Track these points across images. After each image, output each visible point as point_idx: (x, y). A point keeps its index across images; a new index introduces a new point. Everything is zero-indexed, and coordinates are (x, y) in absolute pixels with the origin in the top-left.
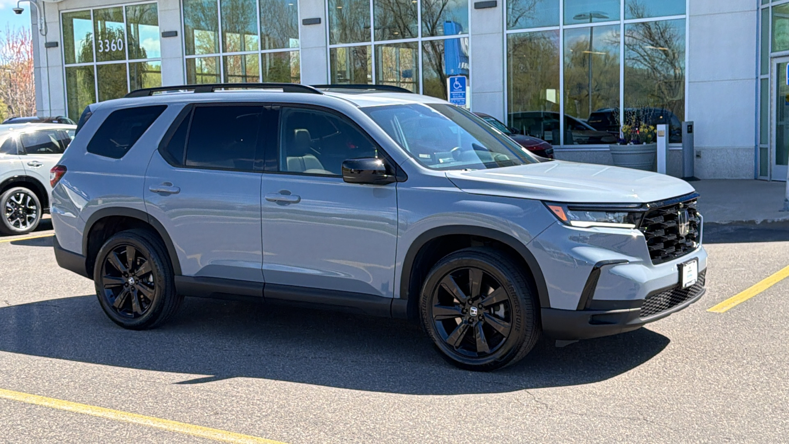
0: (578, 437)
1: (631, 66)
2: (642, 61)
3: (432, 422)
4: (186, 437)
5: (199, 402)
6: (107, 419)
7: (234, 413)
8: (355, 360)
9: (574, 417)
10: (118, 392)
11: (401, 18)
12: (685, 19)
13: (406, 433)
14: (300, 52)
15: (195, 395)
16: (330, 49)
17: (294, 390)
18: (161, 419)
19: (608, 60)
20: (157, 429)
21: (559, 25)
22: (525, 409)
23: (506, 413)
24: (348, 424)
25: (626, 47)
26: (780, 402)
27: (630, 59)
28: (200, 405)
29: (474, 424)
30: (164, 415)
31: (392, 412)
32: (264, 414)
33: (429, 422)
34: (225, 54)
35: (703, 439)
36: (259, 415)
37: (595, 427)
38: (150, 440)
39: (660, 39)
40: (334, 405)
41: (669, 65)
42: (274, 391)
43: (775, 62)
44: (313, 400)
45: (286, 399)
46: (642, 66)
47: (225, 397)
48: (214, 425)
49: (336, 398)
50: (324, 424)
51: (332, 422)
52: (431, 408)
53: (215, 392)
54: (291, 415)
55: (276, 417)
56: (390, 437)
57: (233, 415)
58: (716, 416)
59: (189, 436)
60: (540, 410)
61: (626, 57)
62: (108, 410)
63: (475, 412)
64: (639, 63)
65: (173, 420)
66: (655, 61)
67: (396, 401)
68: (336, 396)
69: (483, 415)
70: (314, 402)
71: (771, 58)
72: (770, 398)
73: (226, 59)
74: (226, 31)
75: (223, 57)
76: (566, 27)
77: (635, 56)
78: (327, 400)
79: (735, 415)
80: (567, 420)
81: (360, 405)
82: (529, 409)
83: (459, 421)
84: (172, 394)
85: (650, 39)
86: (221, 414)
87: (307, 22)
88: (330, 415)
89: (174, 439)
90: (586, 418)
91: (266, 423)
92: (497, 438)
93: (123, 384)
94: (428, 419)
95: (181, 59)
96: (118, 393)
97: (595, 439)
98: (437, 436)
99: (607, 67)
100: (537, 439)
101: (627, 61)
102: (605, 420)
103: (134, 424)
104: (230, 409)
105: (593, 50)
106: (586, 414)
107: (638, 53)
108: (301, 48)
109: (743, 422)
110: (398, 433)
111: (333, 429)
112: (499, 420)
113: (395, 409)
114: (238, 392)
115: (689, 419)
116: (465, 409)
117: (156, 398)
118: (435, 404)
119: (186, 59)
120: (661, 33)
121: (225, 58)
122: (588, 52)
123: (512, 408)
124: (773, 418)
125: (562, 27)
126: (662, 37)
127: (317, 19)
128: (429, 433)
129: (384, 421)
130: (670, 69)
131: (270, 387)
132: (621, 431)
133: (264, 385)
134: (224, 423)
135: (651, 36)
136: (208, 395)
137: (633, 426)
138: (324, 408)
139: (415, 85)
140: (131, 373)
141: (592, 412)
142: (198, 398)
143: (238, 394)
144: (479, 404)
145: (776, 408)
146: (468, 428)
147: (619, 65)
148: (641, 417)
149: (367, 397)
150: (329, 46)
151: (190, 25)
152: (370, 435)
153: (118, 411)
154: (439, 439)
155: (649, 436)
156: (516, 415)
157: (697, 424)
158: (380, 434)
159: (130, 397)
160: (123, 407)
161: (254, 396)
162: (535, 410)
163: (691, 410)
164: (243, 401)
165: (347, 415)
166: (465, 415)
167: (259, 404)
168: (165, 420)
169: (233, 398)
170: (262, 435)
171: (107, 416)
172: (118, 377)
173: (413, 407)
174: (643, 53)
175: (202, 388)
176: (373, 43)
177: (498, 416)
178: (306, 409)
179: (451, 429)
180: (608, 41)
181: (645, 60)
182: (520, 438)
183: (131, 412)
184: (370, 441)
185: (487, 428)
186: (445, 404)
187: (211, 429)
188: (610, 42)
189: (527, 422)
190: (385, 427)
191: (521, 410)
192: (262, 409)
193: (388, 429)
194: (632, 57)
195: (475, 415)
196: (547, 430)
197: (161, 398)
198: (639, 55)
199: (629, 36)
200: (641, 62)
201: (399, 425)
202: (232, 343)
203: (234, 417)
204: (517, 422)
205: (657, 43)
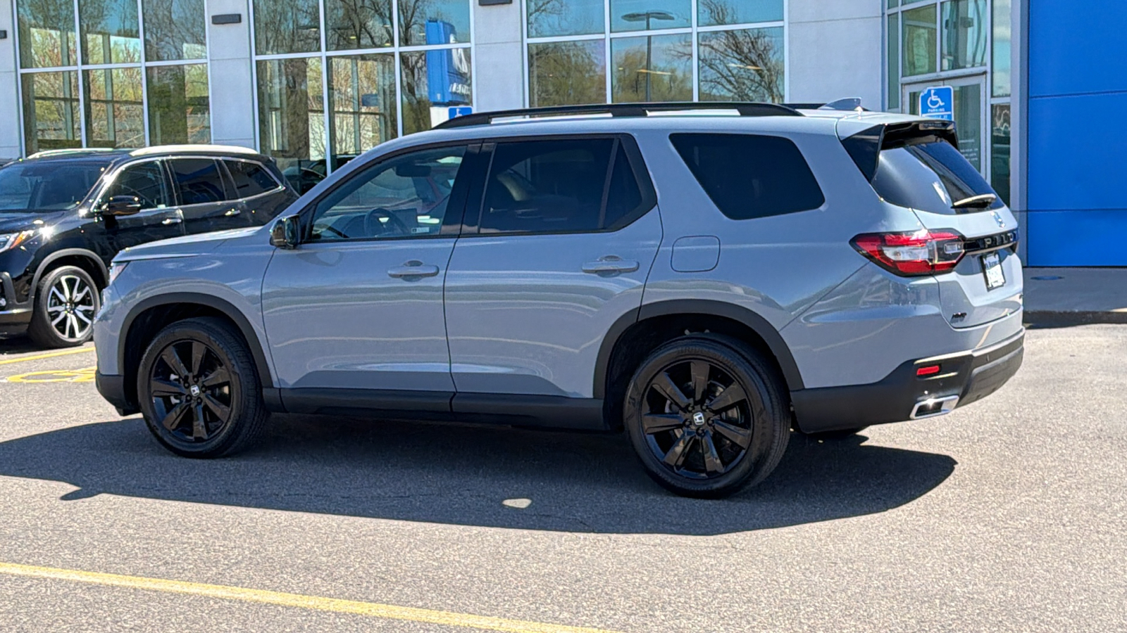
0: (651, 569)
1: (708, 92)
2: (725, 83)
3: (463, 561)
4: (132, 591)
5: (137, 551)
6: (13, 575)
7: (190, 562)
8: (346, 495)
9: (645, 548)
10: (16, 544)
11: (355, 11)
12: (783, 27)
13: (431, 575)
14: (209, 64)
15: (130, 544)
16: (257, 61)
17: (268, 533)
18: (89, 573)
19: (674, 82)
20: (89, 584)
21: (604, 33)
22: (582, 542)
23: (558, 548)
24: (350, 567)
25: (700, 62)
26: (899, 523)
27: (706, 81)
28: (140, 555)
29: (518, 561)
30: (93, 568)
31: (409, 552)
32: (233, 561)
33: (459, 562)
34: (86, 67)
35: (804, 564)
36: (226, 562)
37: (672, 557)
38: (82, 595)
39: (750, 52)
40: (328, 548)
41: (766, 91)
42: (241, 535)
43: (908, 90)
44: (298, 543)
45: (260, 544)
46: (724, 93)
47: (172, 545)
48: (168, 576)
49: (329, 540)
50: (318, 569)
51: (329, 566)
52: (459, 547)
53: (158, 540)
54: (270, 561)
55: (250, 563)
56: (409, 579)
57: (190, 564)
58: (820, 540)
59: (135, 589)
60: (601, 542)
61: (701, 78)
62: (10, 565)
63: (517, 548)
64: (720, 87)
65: (107, 572)
66: (744, 84)
67: (412, 540)
68: (328, 537)
69: (529, 551)
70: (300, 545)
71: (902, 84)
72: (886, 519)
73: (88, 75)
74: (88, 32)
75: (83, 71)
76: (614, 35)
77: (715, 77)
78: (318, 542)
79: (843, 538)
80: (637, 552)
81: (363, 545)
82: (587, 543)
83: (499, 559)
84: (96, 543)
85: (736, 51)
86: (173, 563)
87: (218, 20)
88: (324, 559)
89: (116, 594)
90: (660, 549)
91: (238, 571)
92: (549, 574)
93: (20, 534)
94: (457, 558)
95: (14, 74)
96: (16, 546)
97: (672, 570)
98: (471, 576)
99: (673, 93)
100: (600, 574)
101: (702, 84)
102: (684, 550)
103: (54, 580)
104: (184, 558)
105: (652, 67)
106: (660, 545)
107: (719, 72)
108: (211, 60)
109: (852, 545)
110: (420, 574)
111: (332, 574)
112: (550, 556)
113: (411, 550)
114: (191, 538)
115: (787, 544)
116: (505, 545)
117: (74, 549)
118: (464, 542)
119: (22, 75)
120: (752, 43)
121: (86, 74)
122: (644, 71)
123: (566, 541)
124: (889, 540)
125: (608, 35)
126: (754, 48)
127: (235, 15)
128: (460, 573)
129: (399, 563)
130: (767, 96)
131: (233, 531)
132: (705, 560)
133: (224, 529)
134: (179, 573)
135: (738, 48)
136: (148, 543)
137: (718, 555)
138: (315, 551)
139: (382, 119)
140: (27, 521)
141: (668, 542)
142: (134, 547)
143: (190, 541)
144: (522, 540)
145: (893, 529)
146: (510, 565)
147: (691, 91)
148: (729, 545)
149: (371, 538)
150: (255, 58)
151: (28, 18)
152: (383, 578)
153: (24, 566)
154: (475, 579)
155: (738, 564)
156: (571, 550)
157: (797, 549)
158: (396, 577)
159: (35, 549)
160: (31, 561)
161: (214, 542)
162: (595, 543)
163: (791, 536)
164: (200, 547)
165: (347, 558)
166: (505, 552)
167: (223, 551)
168: (95, 573)
169: (186, 546)
170: (236, 584)
171: (11, 572)
172: (10, 527)
173: (435, 546)
174: (725, 72)
175: (137, 536)
176: (324, 53)
177: (548, 551)
178: (291, 553)
179: (489, 568)
180: (673, 52)
181: (730, 82)
182: (578, 574)
183: (45, 566)
184: (384, 585)
185: (535, 565)
186: (478, 542)
187: (163, 580)
188: (675, 53)
189: (586, 557)
190: (401, 569)
191: (577, 544)
192: (229, 556)
193: (406, 571)
194: (709, 79)
195: (518, 551)
196: (612, 564)
197: (81, 549)
198: (719, 75)
199: (705, 45)
200: (722, 85)
201: (419, 566)
202: (164, 481)
203: (192, 566)
204: (573, 557)
205: (746, 58)
